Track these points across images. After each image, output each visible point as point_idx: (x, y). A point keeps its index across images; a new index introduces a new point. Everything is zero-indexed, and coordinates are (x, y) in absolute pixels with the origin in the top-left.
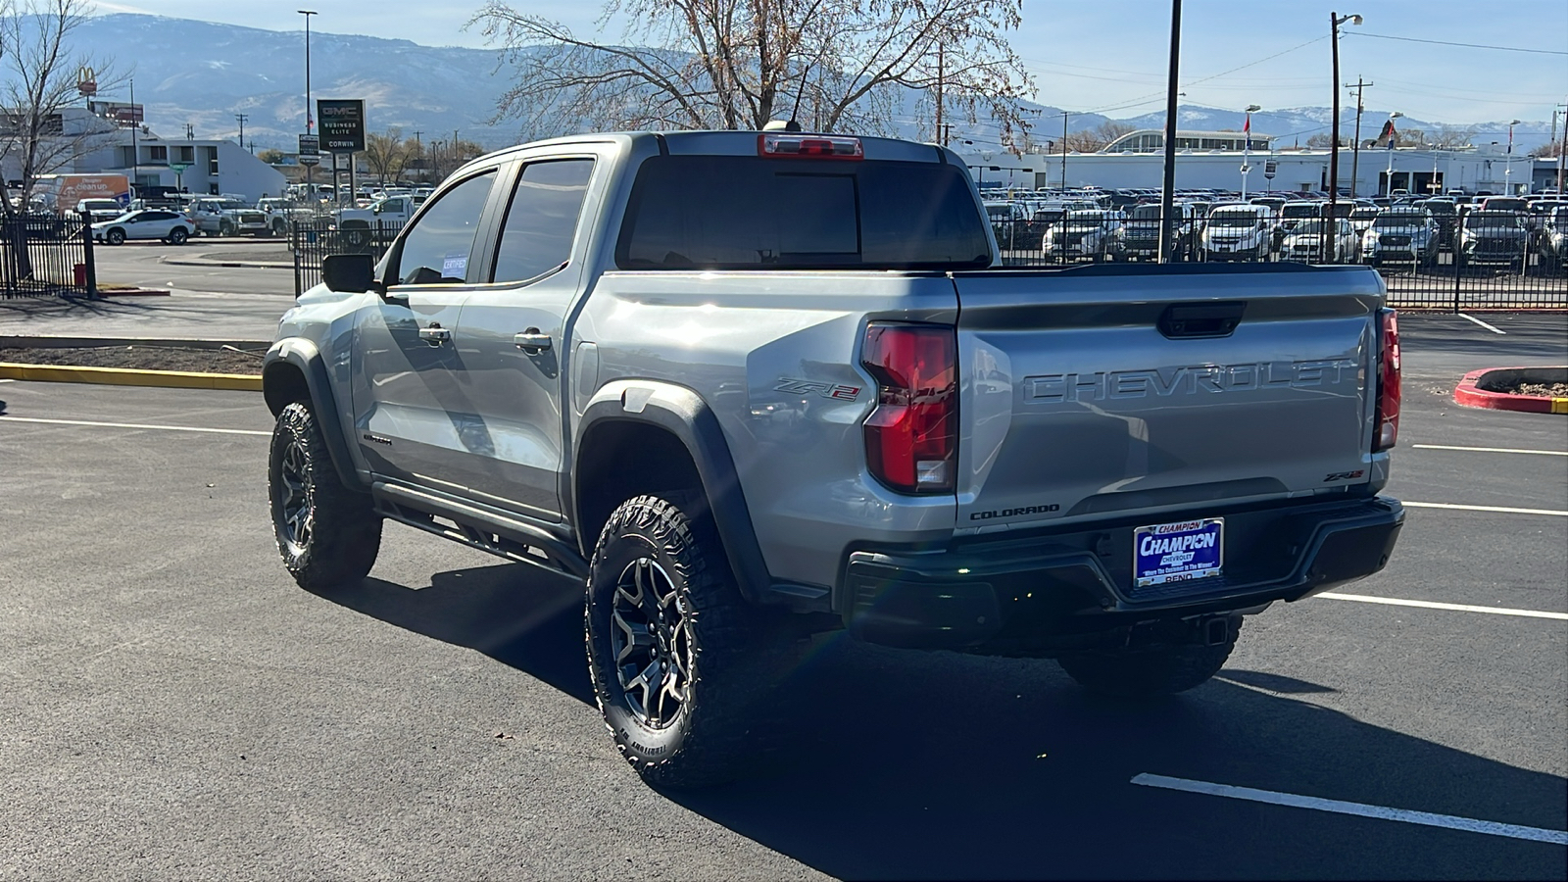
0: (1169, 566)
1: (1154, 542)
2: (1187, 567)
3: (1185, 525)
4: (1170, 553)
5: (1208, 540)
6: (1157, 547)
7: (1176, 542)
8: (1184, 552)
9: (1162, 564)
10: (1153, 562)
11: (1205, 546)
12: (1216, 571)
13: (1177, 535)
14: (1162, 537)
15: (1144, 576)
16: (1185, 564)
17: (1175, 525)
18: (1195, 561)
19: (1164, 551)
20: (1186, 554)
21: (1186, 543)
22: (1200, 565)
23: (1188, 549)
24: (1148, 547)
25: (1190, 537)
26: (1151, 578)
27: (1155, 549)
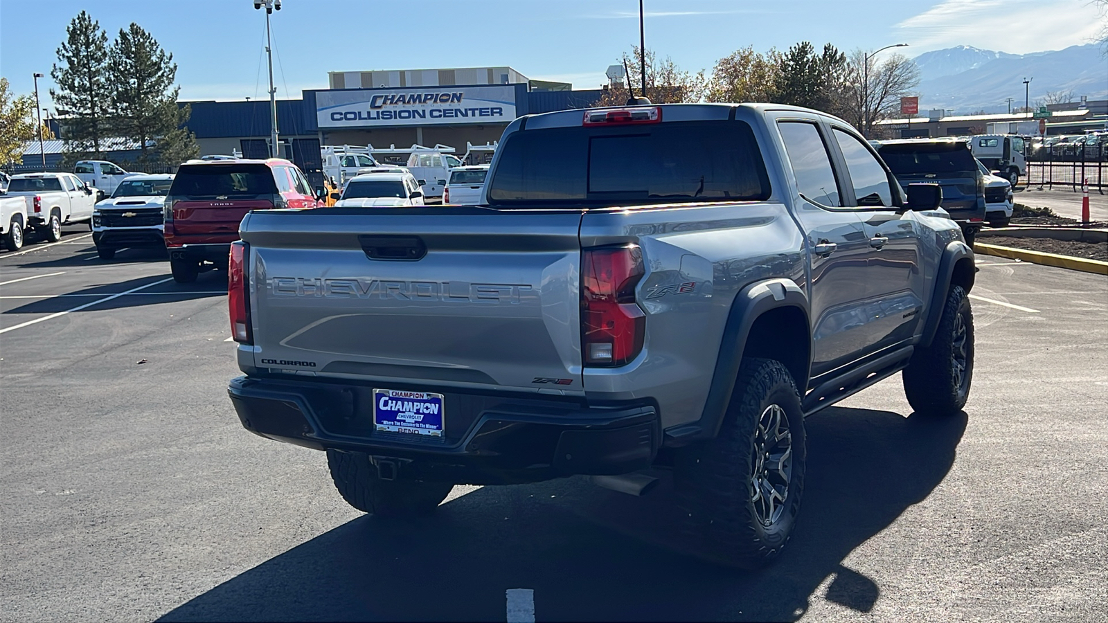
0: (404, 421)
1: (390, 401)
2: (418, 425)
3: (413, 395)
4: (404, 412)
5: (434, 409)
6: (392, 406)
7: (408, 406)
8: (415, 413)
9: (398, 418)
10: (391, 416)
11: (431, 413)
12: (439, 432)
13: (408, 401)
14: (397, 400)
15: (382, 423)
16: (416, 422)
17: (403, 393)
18: (424, 422)
19: (399, 409)
20: (417, 415)
21: (415, 408)
22: (427, 426)
23: (418, 412)
24: (386, 404)
25: (418, 404)
26: (387, 426)
27: (391, 407)
